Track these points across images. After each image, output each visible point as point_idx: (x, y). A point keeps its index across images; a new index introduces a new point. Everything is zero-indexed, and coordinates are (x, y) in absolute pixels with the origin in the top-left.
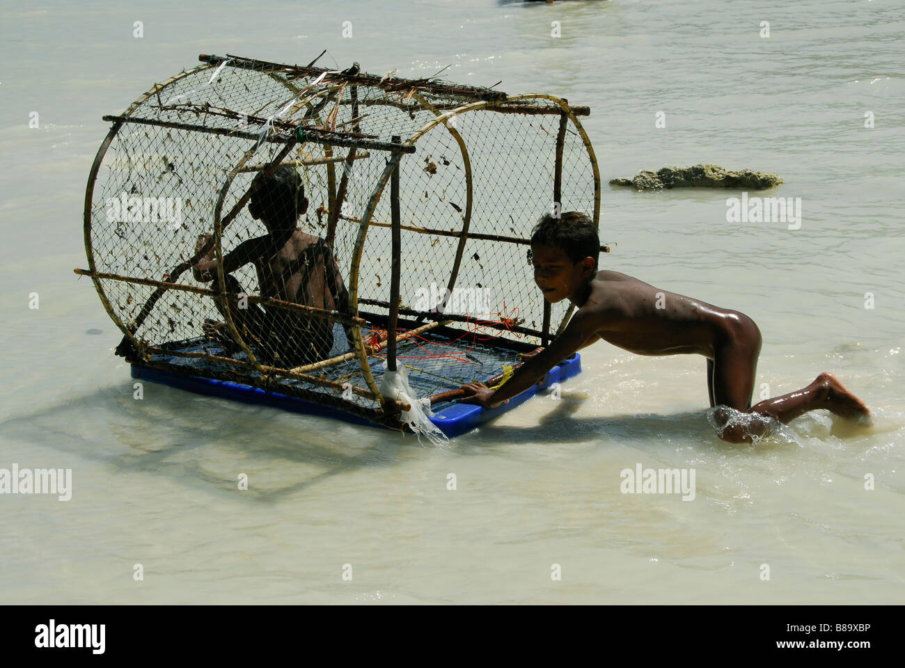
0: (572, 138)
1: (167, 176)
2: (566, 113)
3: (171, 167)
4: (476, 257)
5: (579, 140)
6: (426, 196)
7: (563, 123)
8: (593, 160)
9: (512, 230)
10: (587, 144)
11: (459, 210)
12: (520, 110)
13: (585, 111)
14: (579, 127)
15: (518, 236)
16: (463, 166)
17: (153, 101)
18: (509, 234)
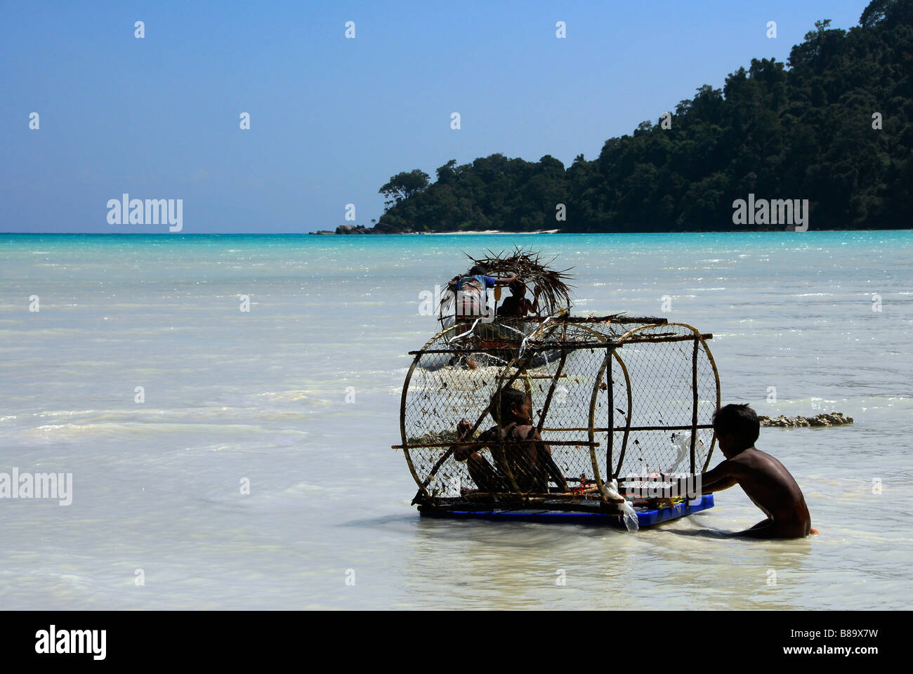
0: (702, 354)
1: (444, 390)
2: (699, 338)
3: (445, 385)
4: (637, 442)
5: (706, 357)
6: (600, 406)
7: (696, 344)
8: (715, 369)
9: (661, 421)
10: (711, 358)
11: (623, 413)
12: (666, 340)
13: (709, 336)
14: (706, 347)
15: (665, 425)
16: (625, 384)
17: (442, 340)
18: (658, 424)
